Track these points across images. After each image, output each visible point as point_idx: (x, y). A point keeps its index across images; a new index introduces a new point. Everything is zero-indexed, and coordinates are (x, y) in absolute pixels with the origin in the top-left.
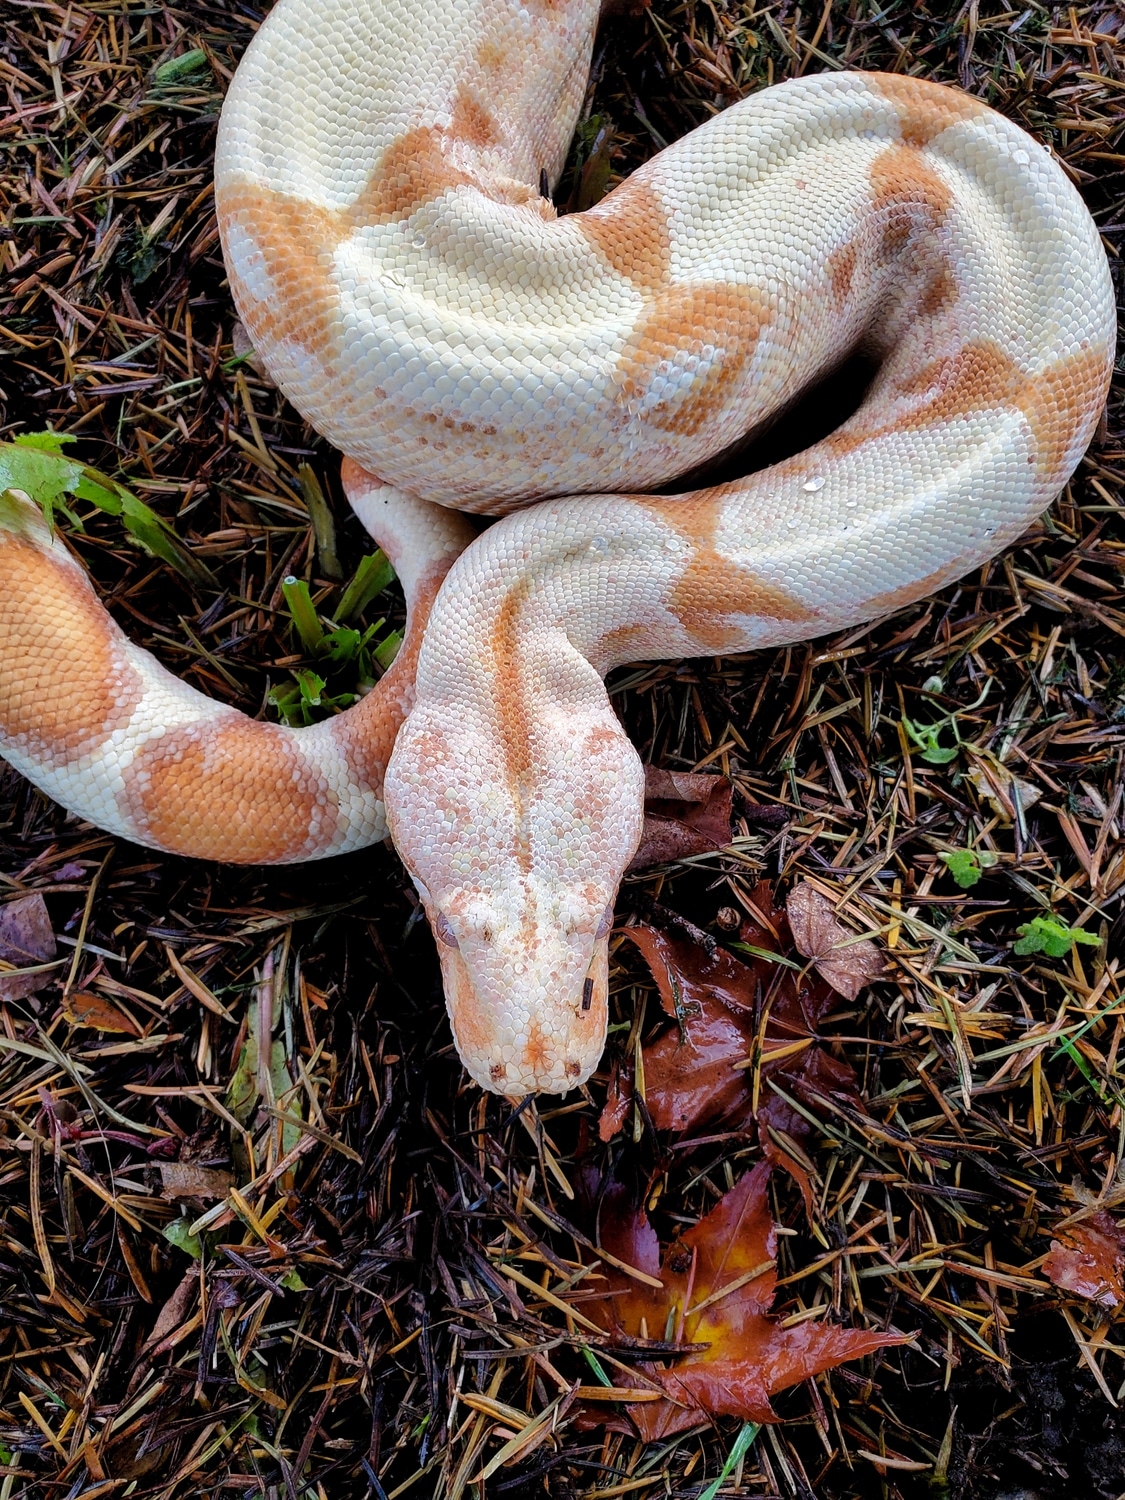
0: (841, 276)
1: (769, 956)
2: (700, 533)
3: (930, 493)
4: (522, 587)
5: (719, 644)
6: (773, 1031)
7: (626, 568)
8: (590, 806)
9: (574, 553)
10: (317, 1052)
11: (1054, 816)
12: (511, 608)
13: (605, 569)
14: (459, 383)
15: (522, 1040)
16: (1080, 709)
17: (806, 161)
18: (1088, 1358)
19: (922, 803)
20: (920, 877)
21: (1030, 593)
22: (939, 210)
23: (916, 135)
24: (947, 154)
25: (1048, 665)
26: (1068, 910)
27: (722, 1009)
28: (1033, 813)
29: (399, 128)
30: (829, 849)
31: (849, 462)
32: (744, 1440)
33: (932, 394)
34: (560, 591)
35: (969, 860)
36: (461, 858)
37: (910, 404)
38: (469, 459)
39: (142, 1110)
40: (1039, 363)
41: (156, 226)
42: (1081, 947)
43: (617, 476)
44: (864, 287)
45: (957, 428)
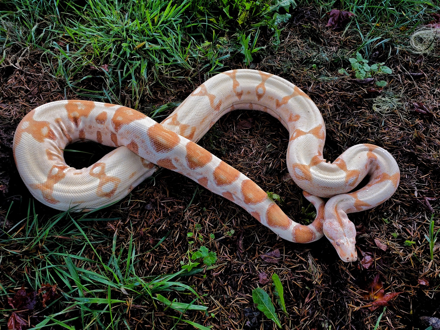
0: (366, 168)
1: (374, 247)
2: (356, 197)
3: (382, 191)
4: (337, 205)
5: (360, 210)
6: (376, 257)
7: (348, 202)
8: (351, 229)
9: (342, 201)
10: (318, 265)
11: (405, 229)
12: (336, 208)
13: (346, 202)
14: (328, 183)
15: (350, 254)
16: (405, 216)
17: (359, 155)
18: (427, 294)
19: (387, 229)
20: (390, 237)
21: (395, 202)
22: (376, 159)
23: (371, 150)
24: (375, 152)
25: (399, 210)
26: (410, 240)
27: (369, 255)
28: (402, 228)
29: (313, 156)
30: (377, 235)
31: (371, 188)
32: (385, 309)
33: (379, 179)
34: (341, 205)
35: (396, 234)
36: (338, 236)
37: (377, 180)
38: (328, 191)
39: (298, 274)
40: (391, 175)
41: (270, 166)
42: (413, 244)
43: (345, 191)
44: (368, 168)
45: (383, 183)
